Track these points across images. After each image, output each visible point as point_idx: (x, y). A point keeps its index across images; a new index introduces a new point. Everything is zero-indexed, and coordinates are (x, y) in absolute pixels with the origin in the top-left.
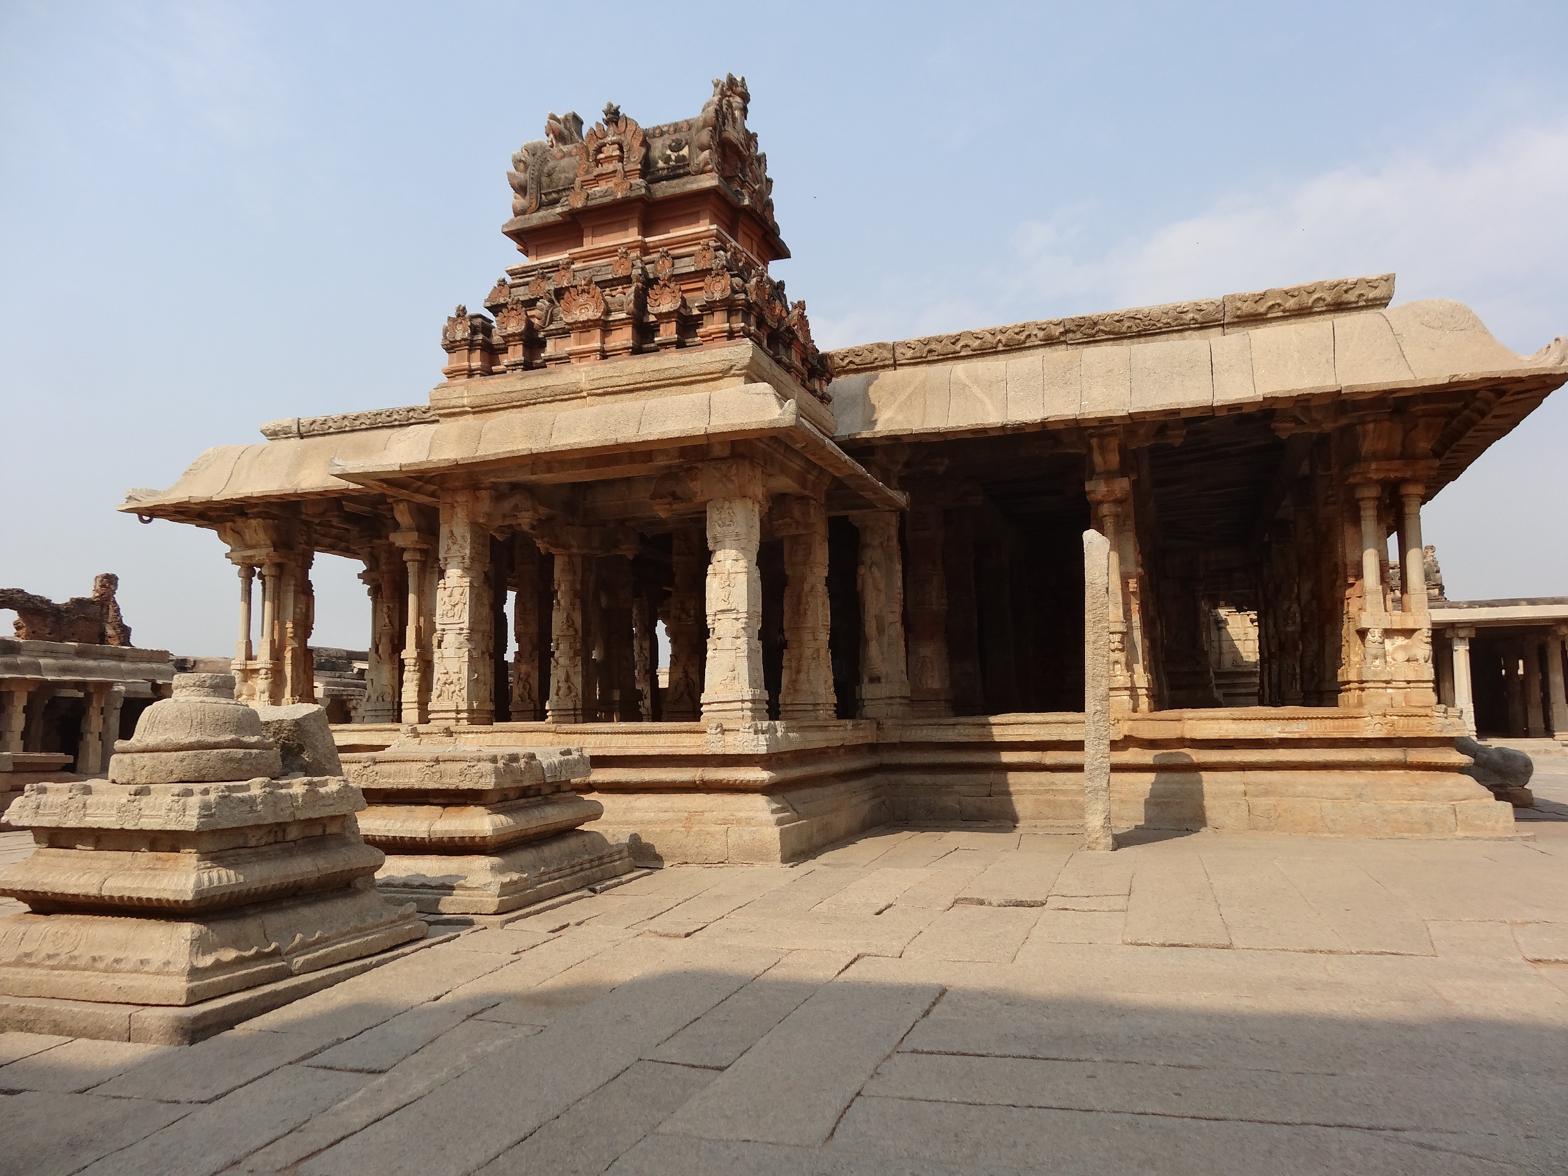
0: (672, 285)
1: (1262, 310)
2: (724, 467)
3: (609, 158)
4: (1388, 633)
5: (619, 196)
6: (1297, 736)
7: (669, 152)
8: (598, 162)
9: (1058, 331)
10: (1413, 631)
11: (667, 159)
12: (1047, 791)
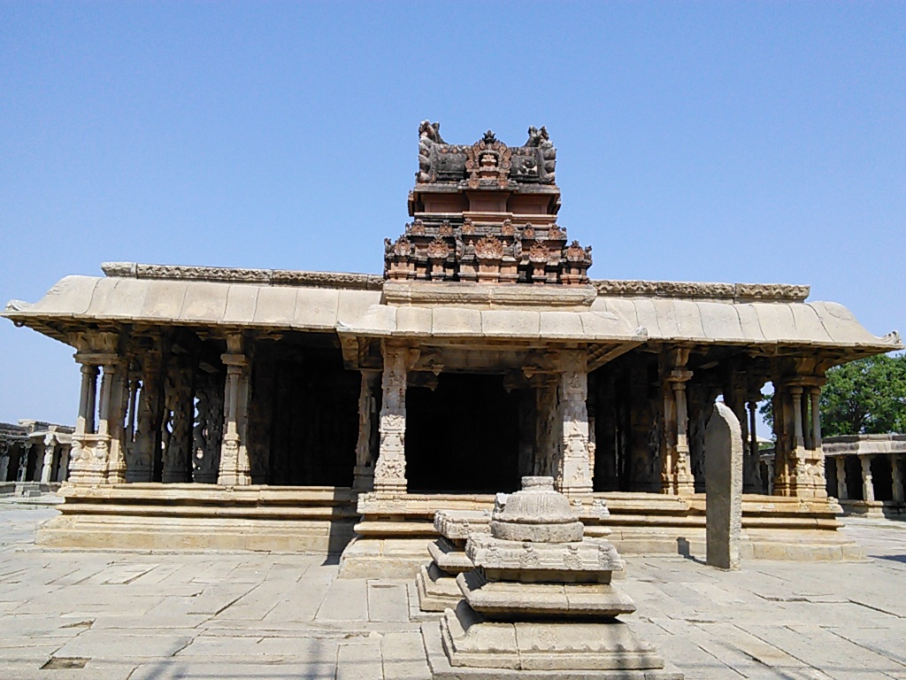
0: (544, 247)
1: (753, 293)
2: (574, 354)
3: (489, 164)
4: (807, 461)
5: (502, 187)
6: (771, 511)
7: (524, 167)
8: (481, 164)
9: (654, 288)
10: (817, 461)
11: (524, 171)
12: (653, 537)
